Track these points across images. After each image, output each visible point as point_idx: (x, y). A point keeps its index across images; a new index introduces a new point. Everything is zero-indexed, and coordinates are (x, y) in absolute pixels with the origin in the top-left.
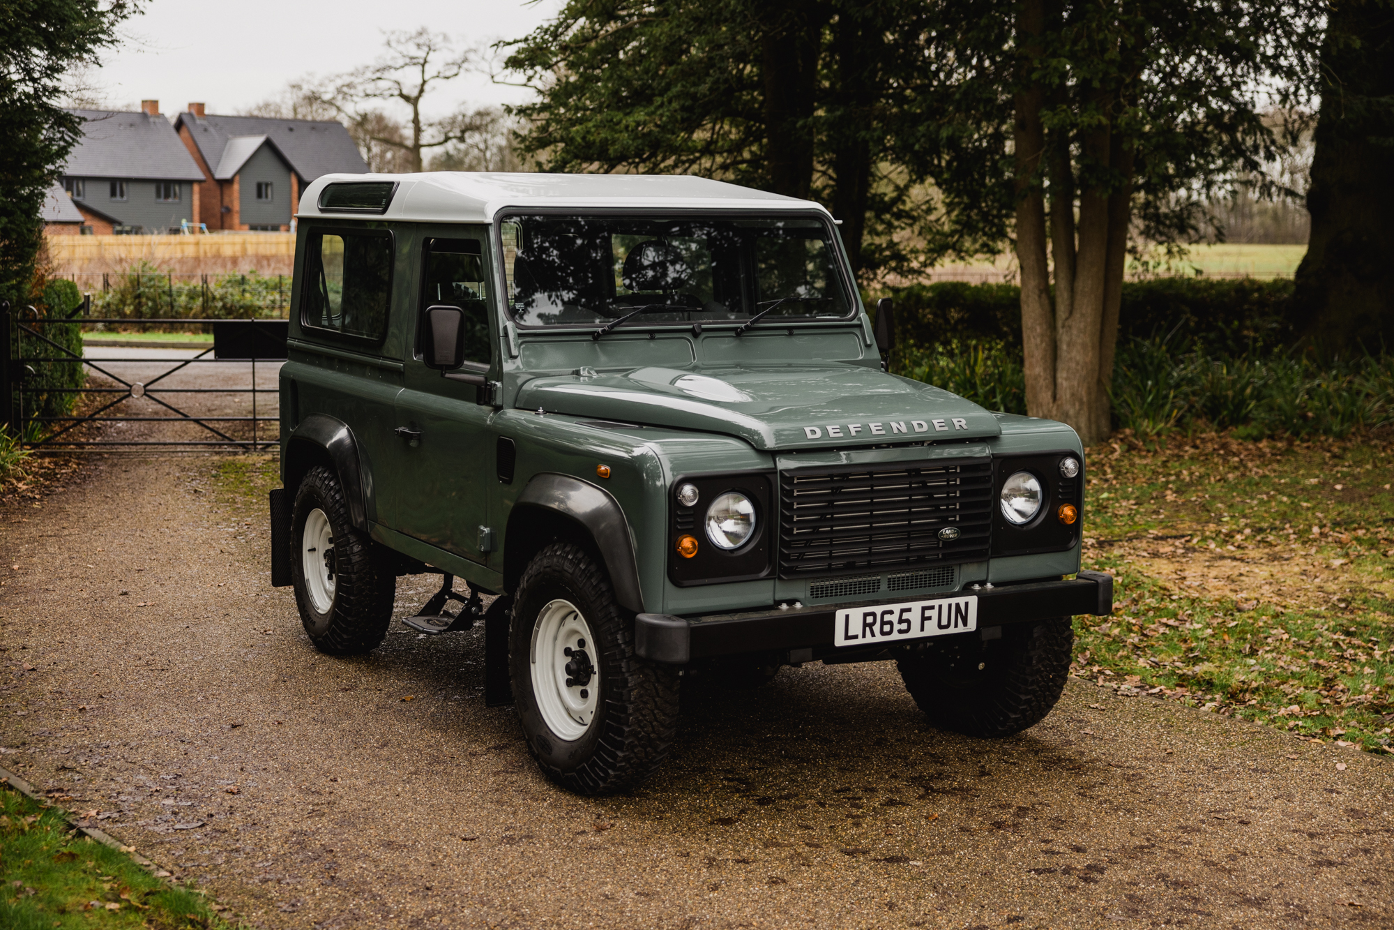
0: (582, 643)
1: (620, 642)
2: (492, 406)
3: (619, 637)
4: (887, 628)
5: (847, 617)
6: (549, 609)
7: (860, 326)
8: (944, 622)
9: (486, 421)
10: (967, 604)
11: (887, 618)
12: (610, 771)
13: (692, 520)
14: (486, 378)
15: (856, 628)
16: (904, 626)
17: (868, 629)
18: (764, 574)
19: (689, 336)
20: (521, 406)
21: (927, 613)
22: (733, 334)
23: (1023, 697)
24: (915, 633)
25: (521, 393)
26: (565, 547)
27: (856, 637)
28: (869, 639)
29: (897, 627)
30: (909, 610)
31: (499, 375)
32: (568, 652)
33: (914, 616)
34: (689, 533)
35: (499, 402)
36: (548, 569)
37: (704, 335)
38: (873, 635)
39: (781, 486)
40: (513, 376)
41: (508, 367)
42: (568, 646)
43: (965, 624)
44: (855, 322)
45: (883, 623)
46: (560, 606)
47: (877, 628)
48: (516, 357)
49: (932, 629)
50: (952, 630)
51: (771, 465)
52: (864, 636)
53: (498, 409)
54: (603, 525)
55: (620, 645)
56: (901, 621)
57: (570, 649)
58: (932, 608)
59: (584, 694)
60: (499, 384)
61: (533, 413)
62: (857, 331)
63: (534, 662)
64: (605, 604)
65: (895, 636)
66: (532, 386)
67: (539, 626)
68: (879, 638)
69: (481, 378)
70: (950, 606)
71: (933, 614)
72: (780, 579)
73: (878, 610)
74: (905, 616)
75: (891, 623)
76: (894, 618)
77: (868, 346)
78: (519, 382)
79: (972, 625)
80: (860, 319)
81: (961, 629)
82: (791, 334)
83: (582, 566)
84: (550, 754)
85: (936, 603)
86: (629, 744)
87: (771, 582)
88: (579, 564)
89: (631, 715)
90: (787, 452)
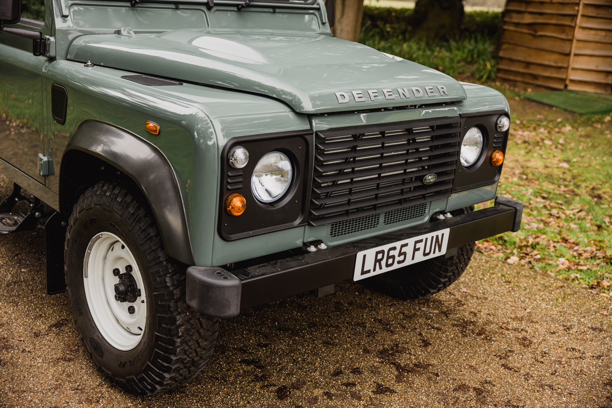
0: (129, 268)
1: (169, 284)
2: (47, 56)
3: (167, 280)
4: (390, 261)
5: (365, 256)
6: (99, 238)
7: (319, 9)
8: (427, 251)
9: (42, 69)
10: (443, 235)
11: (392, 253)
12: (157, 386)
13: (241, 180)
14: (41, 33)
15: (369, 265)
16: (402, 258)
17: (378, 264)
18: (298, 221)
19: (204, 8)
20: (72, 58)
21: (418, 246)
22: (235, 9)
23: (443, 280)
24: (408, 262)
25: (71, 48)
26: (114, 188)
27: (369, 271)
28: (378, 272)
29: (397, 259)
30: (406, 245)
31: (52, 31)
32: (116, 272)
33: (409, 250)
34: (239, 192)
35: (52, 53)
36: (98, 207)
37: (215, 8)
38: (381, 268)
39: (316, 146)
40: (66, 32)
41: (59, 24)
42: (117, 267)
43: (440, 251)
44: (315, 6)
45: (389, 257)
46: (108, 237)
47: (383, 263)
48: (67, 16)
49: (420, 258)
50: (432, 256)
51: (308, 127)
52: (374, 270)
53: (52, 59)
54: (152, 177)
55: (168, 287)
56: (400, 254)
57: (117, 270)
58: (421, 241)
59: (131, 310)
60: (52, 39)
61: (83, 65)
62: (316, 13)
63: (87, 277)
64: (153, 248)
65: (396, 266)
66: (81, 42)
67: (90, 249)
68: (385, 270)
69: (38, 34)
70: (433, 237)
71: (421, 245)
72: (310, 225)
73: (386, 248)
74: (404, 249)
75: (393, 257)
76: (395, 253)
77: (324, 24)
78: (70, 37)
79: (444, 251)
80: (318, 4)
81: (437, 254)
82: (274, 12)
83: (131, 210)
84: (102, 357)
85: (423, 237)
86: (176, 369)
87: (303, 228)
88: (127, 207)
89: (178, 347)
90: (321, 115)
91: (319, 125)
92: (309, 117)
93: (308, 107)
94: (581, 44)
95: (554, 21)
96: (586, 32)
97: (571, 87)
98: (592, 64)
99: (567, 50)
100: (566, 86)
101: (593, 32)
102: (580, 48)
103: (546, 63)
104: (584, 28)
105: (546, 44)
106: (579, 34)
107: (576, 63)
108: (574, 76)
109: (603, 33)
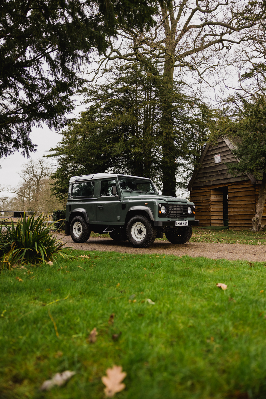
5: (177, 222)
10: (187, 222)
18: (167, 216)
24: (183, 225)
25: (124, 199)
27: (177, 225)
29: (181, 224)
30: (182, 222)
34: (160, 210)
35: (121, 199)
39: (168, 205)
47: (179, 224)
50: (186, 225)
53: (120, 201)
58: (184, 222)
60: (121, 197)
61: (127, 200)
69: (118, 197)
79: (188, 225)
90: (168, 201)
91: (169, 203)
92: (167, 201)
93: (167, 200)
94: (213, 213)
95: (204, 207)
96: (213, 209)
97: (212, 225)
98: (217, 218)
99: (209, 214)
100: (211, 225)
101: (215, 209)
102: (213, 214)
103: (204, 219)
104: (213, 208)
105: (203, 214)
106: (212, 210)
107: (212, 218)
108: (212, 222)
109: (218, 209)
